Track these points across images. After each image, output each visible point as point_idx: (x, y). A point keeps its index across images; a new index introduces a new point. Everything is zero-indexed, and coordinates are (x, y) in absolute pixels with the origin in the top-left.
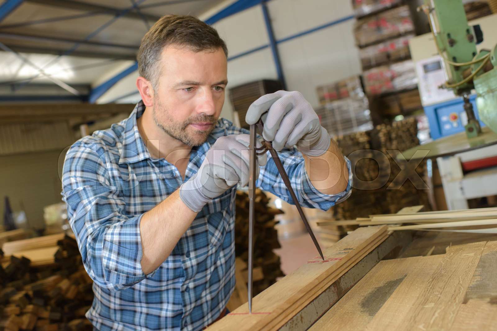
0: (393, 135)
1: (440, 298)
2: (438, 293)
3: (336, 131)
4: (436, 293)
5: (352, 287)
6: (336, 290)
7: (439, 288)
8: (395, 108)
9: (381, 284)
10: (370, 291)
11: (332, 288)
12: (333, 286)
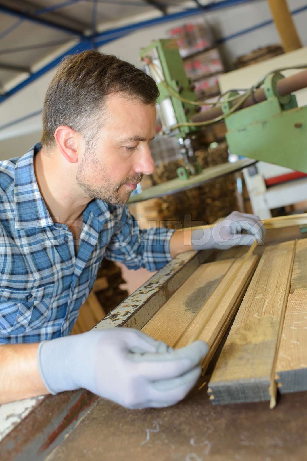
0: (209, 159)
1: (266, 289)
2: (264, 285)
3: (162, 158)
4: (262, 286)
5: (177, 289)
6: (165, 293)
7: (264, 281)
8: (210, 137)
9: (202, 285)
10: (193, 291)
11: (161, 292)
12: (162, 290)
